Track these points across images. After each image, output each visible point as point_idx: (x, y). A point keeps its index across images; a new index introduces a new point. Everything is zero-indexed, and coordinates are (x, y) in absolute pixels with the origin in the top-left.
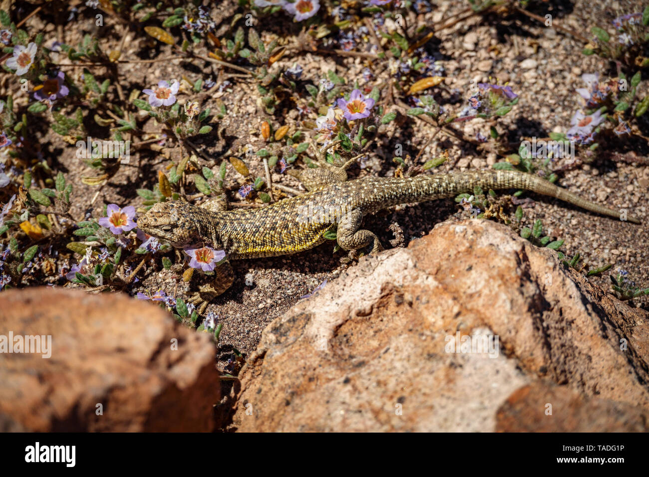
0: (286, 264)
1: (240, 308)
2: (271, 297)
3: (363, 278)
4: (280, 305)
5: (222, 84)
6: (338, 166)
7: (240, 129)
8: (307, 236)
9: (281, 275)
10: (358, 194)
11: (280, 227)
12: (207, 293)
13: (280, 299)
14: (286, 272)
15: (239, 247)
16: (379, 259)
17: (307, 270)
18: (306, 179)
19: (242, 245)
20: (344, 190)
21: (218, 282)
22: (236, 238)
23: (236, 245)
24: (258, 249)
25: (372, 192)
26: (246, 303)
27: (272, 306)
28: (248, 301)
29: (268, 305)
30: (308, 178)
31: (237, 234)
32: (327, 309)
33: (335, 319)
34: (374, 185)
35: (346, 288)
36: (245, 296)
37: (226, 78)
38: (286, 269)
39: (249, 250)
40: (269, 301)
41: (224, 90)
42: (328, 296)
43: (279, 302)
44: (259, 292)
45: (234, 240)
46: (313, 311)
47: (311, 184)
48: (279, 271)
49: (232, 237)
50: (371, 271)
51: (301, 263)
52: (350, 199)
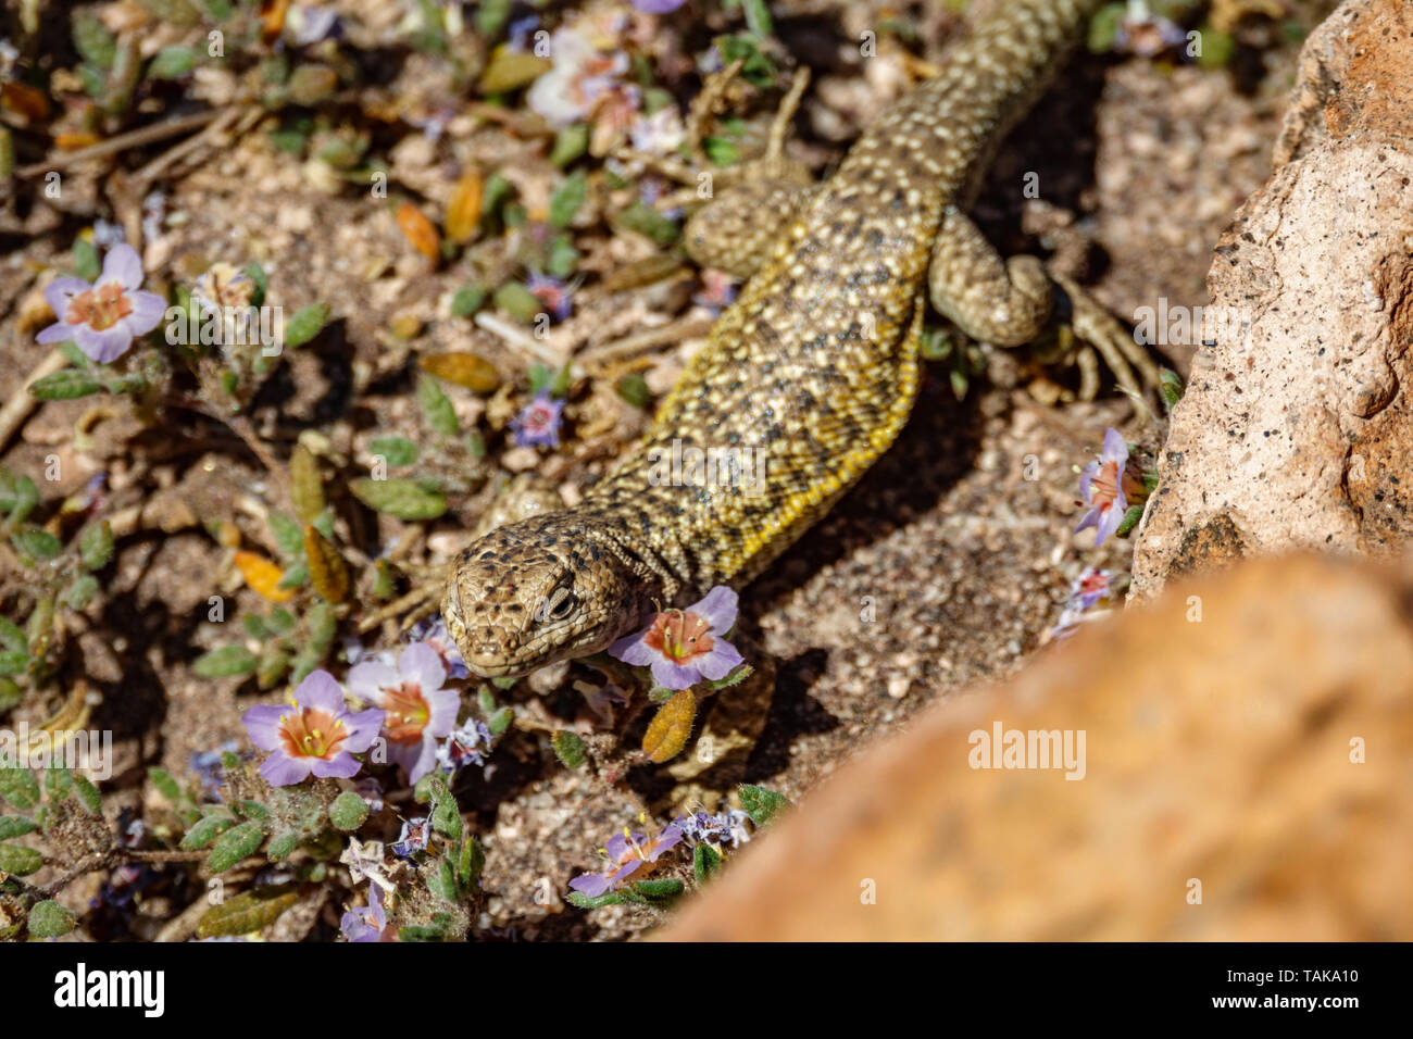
0: (841, 534)
1: (846, 735)
2: (895, 646)
3: (1270, 315)
4: (941, 649)
5: (145, 214)
6: (759, 153)
7: (326, 291)
8: (882, 386)
9: (860, 571)
10: (917, 172)
11: (790, 415)
12: (720, 764)
13: (928, 632)
14: (862, 557)
15: (717, 557)
16: (1258, 236)
17: (906, 510)
18: (722, 242)
19: (723, 544)
20: (869, 189)
21: (739, 704)
22: (698, 536)
23: (706, 557)
24: (772, 525)
25: (941, 142)
26: (847, 714)
27: (925, 666)
28: (847, 702)
29: (914, 672)
30: (730, 235)
31: (693, 520)
32: (1254, 468)
33: (1312, 470)
34: (919, 125)
35: (1240, 381)
36: (825, 699)
37: (141, 189)
38: (855, 547)
39: (751, 545)
40: (903, 660)
41: (165, 229)
42: (1214, 439)
43: (933, 641)
44: (850, 657)
45: (695, 546)
46: (1215, 504)
47: (750, 245)
48: (845, 568)
49: (686, 537)
50: (1275, 281)
51: (873, 504)
52: (913, 198)
